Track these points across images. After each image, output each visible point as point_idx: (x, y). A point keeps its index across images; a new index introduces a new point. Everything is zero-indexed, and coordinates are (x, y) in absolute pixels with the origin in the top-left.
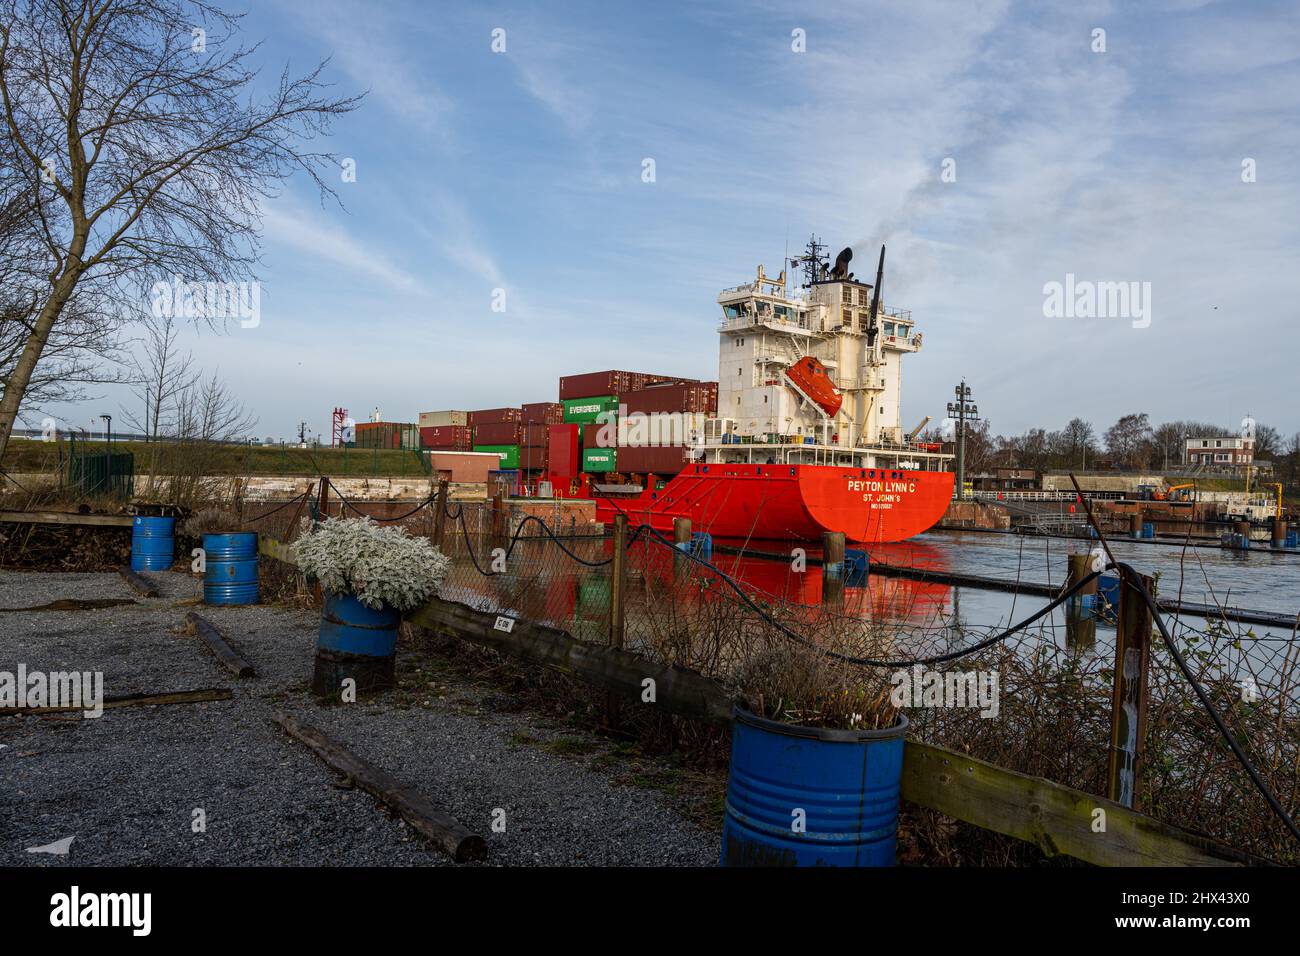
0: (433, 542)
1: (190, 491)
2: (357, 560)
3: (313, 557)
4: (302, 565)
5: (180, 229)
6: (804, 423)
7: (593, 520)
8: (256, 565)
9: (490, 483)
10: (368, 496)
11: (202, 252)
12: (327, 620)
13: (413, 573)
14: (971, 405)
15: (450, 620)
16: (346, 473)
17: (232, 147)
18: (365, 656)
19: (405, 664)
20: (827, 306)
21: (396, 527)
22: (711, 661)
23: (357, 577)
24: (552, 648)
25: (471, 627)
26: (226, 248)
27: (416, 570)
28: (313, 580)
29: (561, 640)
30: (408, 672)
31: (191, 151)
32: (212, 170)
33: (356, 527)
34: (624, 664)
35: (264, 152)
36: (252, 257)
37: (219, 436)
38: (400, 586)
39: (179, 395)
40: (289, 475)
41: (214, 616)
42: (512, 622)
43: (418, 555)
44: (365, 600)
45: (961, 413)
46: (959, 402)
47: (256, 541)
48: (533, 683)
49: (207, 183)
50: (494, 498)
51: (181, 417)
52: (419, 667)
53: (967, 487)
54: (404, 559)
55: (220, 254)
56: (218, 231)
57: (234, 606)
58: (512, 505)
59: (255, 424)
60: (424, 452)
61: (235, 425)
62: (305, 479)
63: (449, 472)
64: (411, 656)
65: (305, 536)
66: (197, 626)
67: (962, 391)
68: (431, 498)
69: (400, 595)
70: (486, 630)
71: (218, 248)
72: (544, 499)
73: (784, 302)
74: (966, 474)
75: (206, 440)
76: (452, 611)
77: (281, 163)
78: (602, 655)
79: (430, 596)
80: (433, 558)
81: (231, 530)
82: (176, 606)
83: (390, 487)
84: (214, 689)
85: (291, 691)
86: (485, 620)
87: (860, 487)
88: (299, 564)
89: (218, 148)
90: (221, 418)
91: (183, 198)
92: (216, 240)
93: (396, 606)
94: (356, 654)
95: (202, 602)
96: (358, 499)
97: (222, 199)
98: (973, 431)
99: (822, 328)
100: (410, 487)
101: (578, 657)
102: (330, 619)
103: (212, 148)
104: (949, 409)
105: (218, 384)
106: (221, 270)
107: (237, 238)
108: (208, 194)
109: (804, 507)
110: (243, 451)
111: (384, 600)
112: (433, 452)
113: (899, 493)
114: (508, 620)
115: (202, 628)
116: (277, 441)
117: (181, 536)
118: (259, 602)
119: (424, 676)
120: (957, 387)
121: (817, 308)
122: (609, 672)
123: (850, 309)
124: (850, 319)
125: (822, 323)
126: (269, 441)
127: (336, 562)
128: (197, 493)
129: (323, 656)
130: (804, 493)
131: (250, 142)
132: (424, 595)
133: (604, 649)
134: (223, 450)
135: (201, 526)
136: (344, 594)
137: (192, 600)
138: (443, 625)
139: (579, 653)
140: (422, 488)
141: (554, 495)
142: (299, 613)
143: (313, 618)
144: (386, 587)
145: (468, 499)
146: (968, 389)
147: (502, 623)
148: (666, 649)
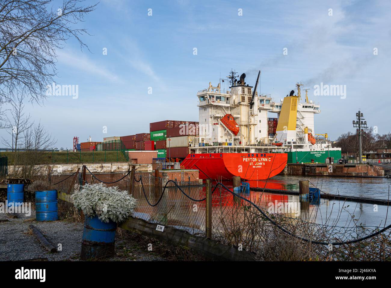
0: (130, 193)
1: (30, 171)
2: (98, 202)
3: (80, 201)
4: (76, 204)
5: (25, 64)
6: (228, 138)
7: (198, 178)
8: (57, 204)
9: (154, 164)
10: (102, 171)
11: (33, 73)
12: (86, 227)
13: (121, 207)
14: (364, 121)
15: (138, 227)
16: (94, 161)
17: (45, 29)
18: (102, 243)
19: (119, 245)
20: (236, 95)
21: (114, 187)
22: (250, 243)
23: (98, 209)
24: (181, 239)
25: (146, 229)
26: (43, 70)
27: (122, 205)
28: (80, 210)
29: (185, 235)
30: (121, 249)
31: (29, 31)
32: (37, 39)
33: (97, 187)
34: (212, 246)
35: (58, 30)
36: (53, 73)
37: (42, 148)
38: (116, 212)
39: (25, 132)
40: (70, 163)
41: (40, 226)
42: (163, 227)
43: (123, 199)
44: (102, 219)
45: (359, 125)
46: (358, 120)
47: (57, 193)
48: (173, 253)
49: (35, 44)
50: (155, 170)
51: (26, 141)
52: (125, 247)
53: (364, 158)
54: (117, 200)
55: (41, 73)
56: (39, 63)
57: (48, 222)
58: (163, 173)
59: (56, 142)
60: (126, 151)
61: (48, 144)
62: (77, 165)
63: (136, 160)
64: (121, 242)
65: (76, 192)
66: (33, 231)
67: (359, 115)
68: (129, 172)
69: (116, 216)
70: (153, 231)
71: (40, 70)
72: (177, 170)
73: (220, 95)
74: (363, 152)
75: (36, 150)
76: (138, 223)
77: (64, 34)
78: (203, 241)
79: (129, 216)
80: (129, 200)
81: (46, 189)
82: (25, 222)
83: (112, 167)
84: (40, 258)
85: (72, 258)
86: (152, 226)
87: (248, 160)
88: (74, 204)
89: (39, 30)
90: (42, 140)
91: (25, 51)
92: (38, 67)
93: (114, 221)
94: (98, 242)
95: (35, 220)
96: (99, 172)
97: (41, 50)
98: (365, 133)
99: (234, 103)
100: (120, 166)
101: (192, 242)
102: (87, 227)
103: (37, 30)
104: (354, 123)
105: (41, 126)
106: (41, 80)
107: (47, 66)
108: (35, 48)
109: (226, 168)
110: (52, 154)
111: (109, 219)
112: (129, 151)
113: (264, 162)
114: (162, 226)
115: (36, 231)
116: (65, 149)
117: (27, 192)
118: (58, 219)
119: (127, 251)
120: (357, 114)
121: (232, 96)
122: (206, 249)
123: (244, 96)
124: (244, 99)
125: (234, 101)
126: (62, 149)
127: (89, 203)
128: (33, 173)
129: (85, 243)
130: (225, 163)
131: (52, 26)
132: (126, 216)
133: (203, 239)
134: (43, 154)
135: (34, 188)
136: (93, 217)
137: (31, 219)
138: (134, 229)
139: (192, 240)
140: (125, 167)
141: (181, 168)
142: (75, 224)
143: (80, 226)
144: (110, 213)
145: (145, 171)
146: (362, 114)
147: (159, 228)
148: (230, 238)
